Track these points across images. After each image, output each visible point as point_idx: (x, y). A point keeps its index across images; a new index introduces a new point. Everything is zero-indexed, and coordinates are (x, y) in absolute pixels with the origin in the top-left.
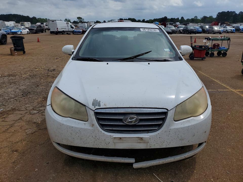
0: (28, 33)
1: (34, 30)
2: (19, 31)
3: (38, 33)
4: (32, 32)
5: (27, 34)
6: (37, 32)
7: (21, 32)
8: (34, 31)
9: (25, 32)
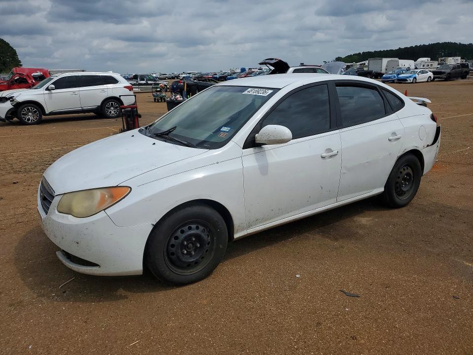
0: (430, 80)
1: (444, 73)
2: (410, 77)
3: (451, 80)
4: (439, 78)
5: (427, 81)
6: (450, 77)
7: (415, 78)
8: (443, 76)
9: (424, 78)
